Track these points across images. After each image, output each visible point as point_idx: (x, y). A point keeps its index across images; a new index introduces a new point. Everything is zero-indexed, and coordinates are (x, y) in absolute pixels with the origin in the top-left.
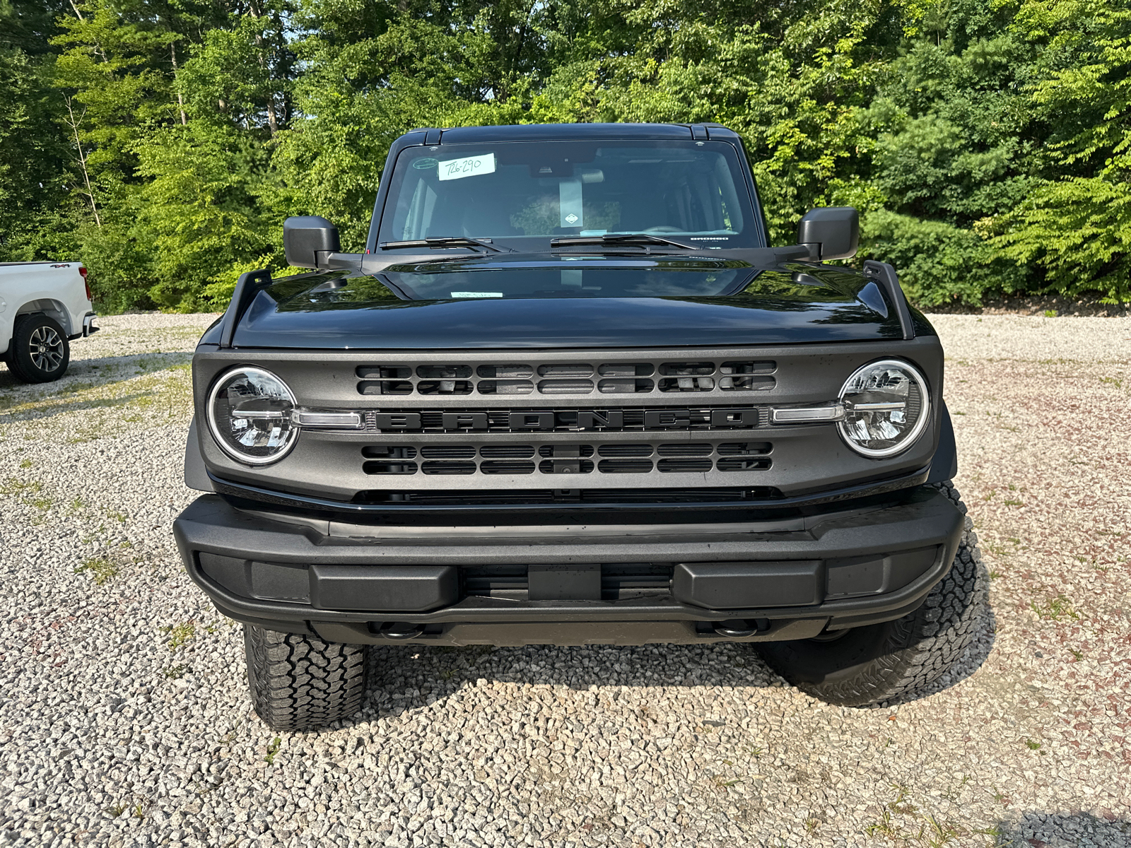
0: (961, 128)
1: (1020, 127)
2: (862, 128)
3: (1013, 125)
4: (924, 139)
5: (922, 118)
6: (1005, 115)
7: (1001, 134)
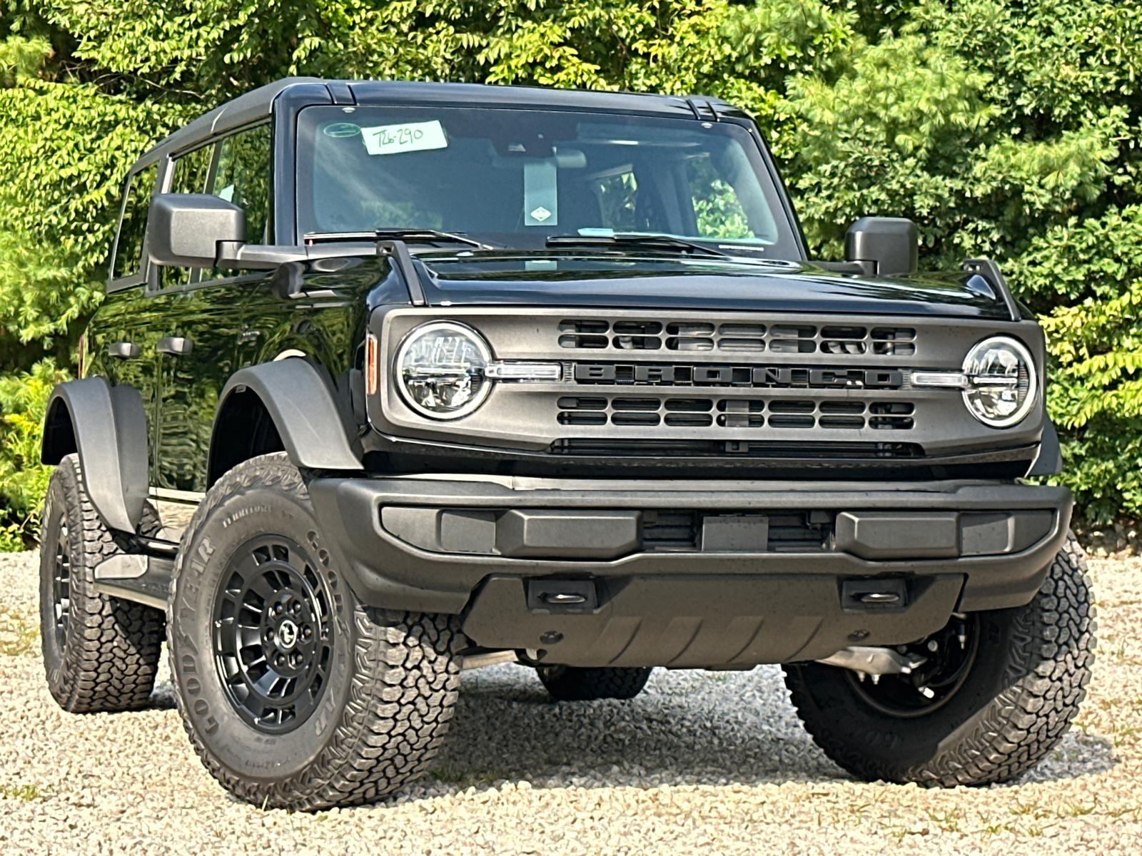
0: (988, 77)
1: (1129, 84)
2: (741, 59)
3: (1112, 76)
4: (900, 98)
5: (889, 43)
6: (1092, 50)
7: (1084, 96)
